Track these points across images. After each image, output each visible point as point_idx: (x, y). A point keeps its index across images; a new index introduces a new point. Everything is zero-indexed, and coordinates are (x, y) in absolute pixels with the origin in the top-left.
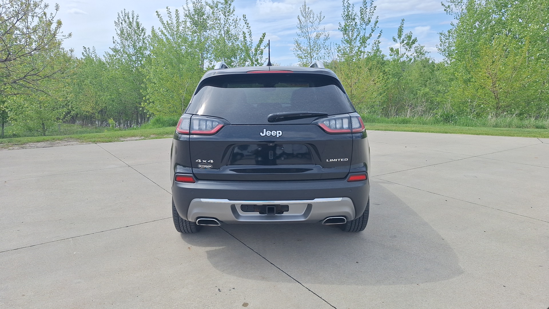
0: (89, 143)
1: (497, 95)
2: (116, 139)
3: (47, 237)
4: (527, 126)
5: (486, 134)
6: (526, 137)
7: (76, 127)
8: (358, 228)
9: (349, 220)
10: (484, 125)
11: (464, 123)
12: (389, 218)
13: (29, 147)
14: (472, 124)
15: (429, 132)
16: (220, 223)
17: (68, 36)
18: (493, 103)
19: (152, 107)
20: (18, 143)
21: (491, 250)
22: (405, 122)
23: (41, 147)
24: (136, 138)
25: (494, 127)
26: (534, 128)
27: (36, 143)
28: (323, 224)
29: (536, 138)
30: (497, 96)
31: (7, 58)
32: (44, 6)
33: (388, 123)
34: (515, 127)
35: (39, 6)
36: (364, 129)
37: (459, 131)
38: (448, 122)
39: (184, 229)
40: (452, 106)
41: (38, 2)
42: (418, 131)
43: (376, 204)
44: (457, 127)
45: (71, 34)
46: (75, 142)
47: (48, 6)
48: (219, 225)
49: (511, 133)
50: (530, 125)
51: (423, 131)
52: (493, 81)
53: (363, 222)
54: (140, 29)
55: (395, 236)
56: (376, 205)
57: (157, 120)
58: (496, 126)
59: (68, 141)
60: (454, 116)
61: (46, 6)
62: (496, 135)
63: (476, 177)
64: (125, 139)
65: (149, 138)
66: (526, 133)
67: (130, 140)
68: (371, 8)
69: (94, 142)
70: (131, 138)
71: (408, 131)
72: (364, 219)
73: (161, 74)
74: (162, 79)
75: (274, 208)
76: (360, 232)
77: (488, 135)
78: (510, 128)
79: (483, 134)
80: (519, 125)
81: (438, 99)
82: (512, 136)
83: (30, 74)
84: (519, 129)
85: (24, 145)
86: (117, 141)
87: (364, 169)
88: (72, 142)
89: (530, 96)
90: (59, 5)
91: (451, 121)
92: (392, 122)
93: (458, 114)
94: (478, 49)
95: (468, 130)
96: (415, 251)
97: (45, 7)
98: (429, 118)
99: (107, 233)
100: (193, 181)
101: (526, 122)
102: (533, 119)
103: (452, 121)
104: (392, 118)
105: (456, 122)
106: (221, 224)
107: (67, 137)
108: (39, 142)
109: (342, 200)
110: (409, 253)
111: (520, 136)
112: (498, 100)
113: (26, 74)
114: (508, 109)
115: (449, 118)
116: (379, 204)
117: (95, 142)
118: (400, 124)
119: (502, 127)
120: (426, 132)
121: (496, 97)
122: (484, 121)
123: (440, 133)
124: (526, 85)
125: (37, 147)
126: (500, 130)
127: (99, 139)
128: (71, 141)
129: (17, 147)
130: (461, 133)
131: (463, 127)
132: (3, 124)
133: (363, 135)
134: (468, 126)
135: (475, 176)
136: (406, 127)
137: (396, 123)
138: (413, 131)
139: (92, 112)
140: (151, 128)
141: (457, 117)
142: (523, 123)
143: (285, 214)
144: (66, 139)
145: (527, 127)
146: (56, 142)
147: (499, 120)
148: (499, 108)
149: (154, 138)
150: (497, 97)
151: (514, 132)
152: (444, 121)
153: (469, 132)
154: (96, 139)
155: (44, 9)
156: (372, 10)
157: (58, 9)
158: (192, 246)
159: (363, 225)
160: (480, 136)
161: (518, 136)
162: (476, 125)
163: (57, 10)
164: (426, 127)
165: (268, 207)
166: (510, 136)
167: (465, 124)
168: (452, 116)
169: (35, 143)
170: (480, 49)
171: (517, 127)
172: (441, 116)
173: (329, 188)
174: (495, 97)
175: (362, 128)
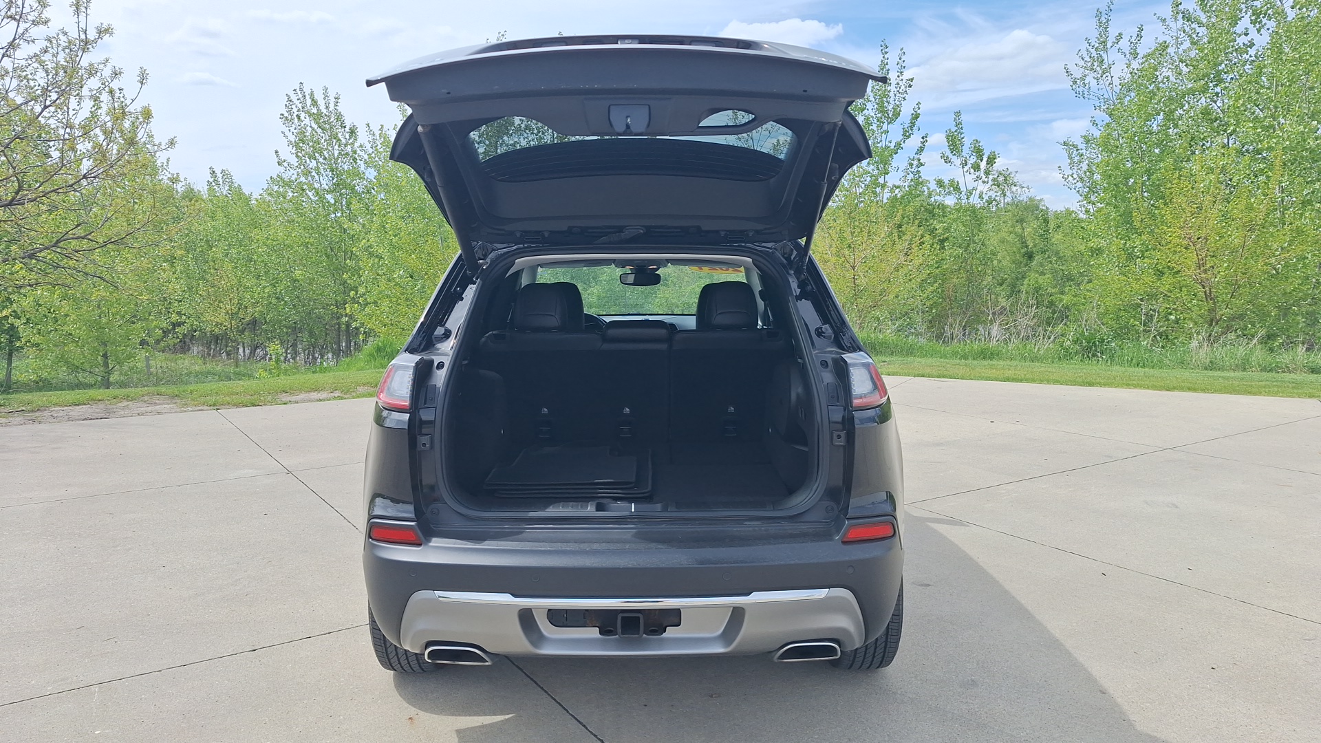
0: (200, 408)
1: (1210, 291)
2: (270, 398)
3: (33, 682)
4: (1288, 367)
5: (1189, 389)
6: (1290, 397)
7: (189, 362)
8: (873, 660)
9: (849, 648)
10: (1182, 363)
11: (1132, 360)
12: (955, 627)
13: (51, 420)
14: (1152, 362)
15: (1048, 382)
16: (489, 657)
17: (167, 146)
18: (1200, 310)
19: (370, 316)
20: (24, 408)
21: (1237, 728)
22: (986, 355)
23: (79, 418)
24: (319, 395)
25: (1206, 369)
26: (1305, 372)
27: (70, 408)
28: (776, 661)
29: (1315, 399)
30: (1210, 293)
31: (13, 199)
32: (112, 74)
33: (946, 358)
34: (1258, 369)
35: (99, 74)
36: (885, 396)
37: (1123, 380)
38: (1093, 356)
39: (400, 663)
40: (1101, 316)
41: (95, 65)
42: (1021, 381)
43: (922, 585)
44: (1117, 370)
45: (173, 140)
46: (166, 406)
47: (120, 73)
48: (487, 664)
49: (1251, 386)
50: (1295, 364)
51: (1033, 381)
52: (1200, 257)
53: (885, 648)
54: (347, 129)
55: (974, 683)
56: (920, 588)
57: (379, 350)
58: (1211, 366)
59: (150, 402)
60: (1108, 342)
61: (116, 75)
62: (1215, 391)
63: (1177, 507)
64: (293, 398)
65: (354, 394)
66: (1288, 387)
67: (304, 401)
68: (900, 83)
69: (214, 405)
70: (307, 394)
71: (996, 379)
72: (889, 636)
73: (395, 236)
74: (399, 248)
75: (639, 618)
76: (880, 669)
77: (1195, 390)
78: (1245, 373)
79: (1183, 387)
80: (1268, 364)
81: (1066, 299)
82: (1255, 394)
83: (71, 236)
84: (1270, 375)
85: (37, 414)
86: (271, 403)
87: (887, 508)
88: (159, 404)
89: (1290, 293)
90: (147, 72)
91: (1099, 354)
92: (955, 354)
93: (1117, 336)
94: (1158, 180)
95: (1145, 379)
96: (1028, 731)
97: (114, 76)
98: (1044, 346)
99: (197, 669)
100: (416, 542)
101: (1285, 358)
102: (1301, 350)
103: (1102, 353)
104: (955, 346)
105: (1113, 357)
106: (492, 660)
107: (148, 393)
108: (78, 405)
109: (829, 595)
110: (1012, 736)
111: (1275, 394)
112: (1214, 303)
113: (60, 236)
114: (1236, 324)
115: (1095, 346)
116: (929, 585)
117: (216, 406)
118: (974, 359)
119: (1226, 370)
120: (1041, 381)
121: (1208, 296)
122: (1181, 355)
123: (1075, 385)
124: (1277, 265)
125: (70, 419)
126: (1223, 377)
127: (228, 399)
128: (157, 401)
129: (17, 419)
130: (1128, 385)
131: (1131, 369)
132: (10, 355)
133: (883, 414)
134: (1144, 366)
135: (1174, 505)
136: (991, 367)
137: (965, 357)
138: (1007, 379)
139: (229, 326)
140: (362, 369)
141: (1113, 344)
142: (1278, 360)
143: (671, 632)
144: (146, 398)
145: (1288, 370)
146: (120, 404)
147: (1219, 351)
148: (1217, 323)
149: (365, 396)
150: (1211, 295)
151: (1257, 383)
152: (1083, 355)
153: (1146, 382)
154: (220, 398)
155: (110, 81)
156: (903, 87)
157: (144, 81)
158: (421, 713)
159: (886, 654)
160: (1176, 393)
161: (1269, 394)
162: (1161, 365)
163: (142, 83)
164: (1038, 368)
165: (622, 617)
166: (1250, 393)
167: (1134, 361)
168: (1103, 340)
169: (66, 408)
170: (1165, 180)
171: (1264, 369)
172: (1076, 342)
173: (793, 562)
174: (1205, 294)
175: (880, 394)
